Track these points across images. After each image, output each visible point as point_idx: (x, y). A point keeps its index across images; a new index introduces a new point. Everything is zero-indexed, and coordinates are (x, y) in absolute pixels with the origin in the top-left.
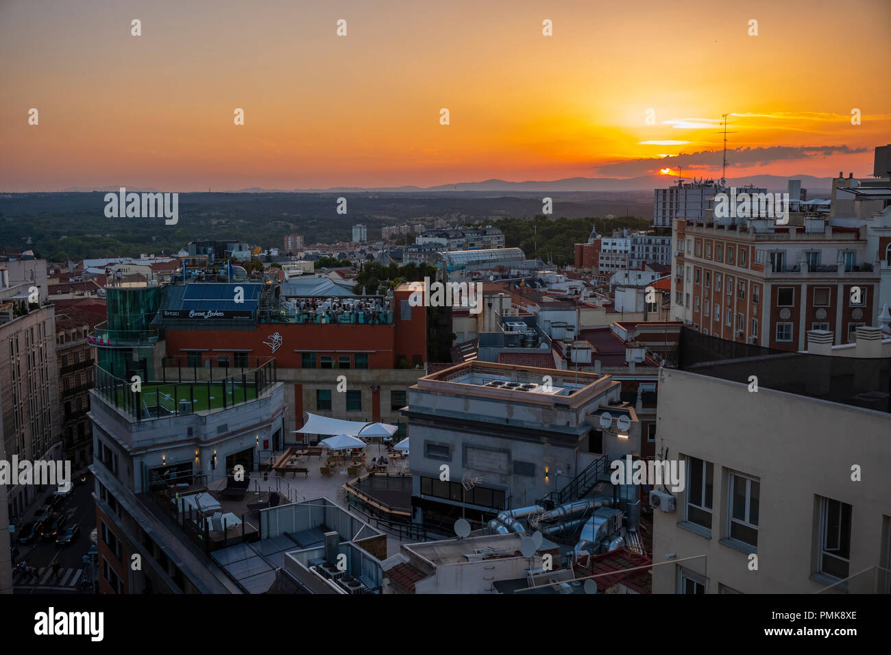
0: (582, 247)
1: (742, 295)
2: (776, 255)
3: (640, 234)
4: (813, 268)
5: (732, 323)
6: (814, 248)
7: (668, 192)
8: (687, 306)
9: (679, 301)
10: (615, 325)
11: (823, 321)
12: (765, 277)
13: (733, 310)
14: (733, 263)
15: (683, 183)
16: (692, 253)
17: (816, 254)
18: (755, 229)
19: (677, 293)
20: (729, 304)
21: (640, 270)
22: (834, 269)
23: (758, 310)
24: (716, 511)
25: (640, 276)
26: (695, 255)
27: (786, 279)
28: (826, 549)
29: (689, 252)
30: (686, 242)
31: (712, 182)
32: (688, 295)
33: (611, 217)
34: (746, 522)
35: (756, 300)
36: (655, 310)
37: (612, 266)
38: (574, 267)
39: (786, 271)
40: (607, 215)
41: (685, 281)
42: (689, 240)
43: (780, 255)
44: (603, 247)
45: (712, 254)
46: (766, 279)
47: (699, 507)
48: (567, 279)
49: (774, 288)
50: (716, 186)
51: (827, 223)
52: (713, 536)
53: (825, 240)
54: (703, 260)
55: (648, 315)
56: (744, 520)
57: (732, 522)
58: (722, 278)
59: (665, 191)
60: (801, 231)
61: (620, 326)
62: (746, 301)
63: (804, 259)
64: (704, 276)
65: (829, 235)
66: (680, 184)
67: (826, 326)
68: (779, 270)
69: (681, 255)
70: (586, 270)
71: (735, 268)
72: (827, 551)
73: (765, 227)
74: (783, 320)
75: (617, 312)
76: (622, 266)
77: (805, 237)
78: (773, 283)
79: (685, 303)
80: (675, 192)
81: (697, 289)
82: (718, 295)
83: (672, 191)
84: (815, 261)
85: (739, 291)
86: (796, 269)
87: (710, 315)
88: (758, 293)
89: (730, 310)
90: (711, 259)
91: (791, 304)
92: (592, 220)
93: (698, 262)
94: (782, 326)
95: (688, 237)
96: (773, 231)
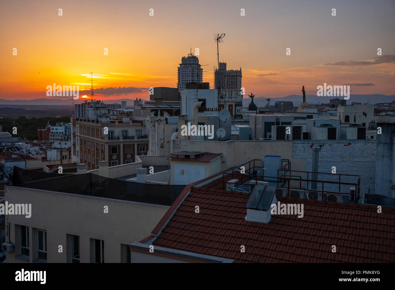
0: (41, 131)
1: (97, 150)
2: (110, 132)
3: (68, 124)
4: (125, 137)
5: (95, 163)
6: (126, 129)
7: (81, 106)
8: (78, 156)
9: (75, 154)
10: (44, 167)
11: (130, 159)
12: (105, 142)
13: (95, 157)
14: (93, 136)
15: (87, 102)
16: (79, 133)
17: (126, 131)
18: (101, 121)
19: (74, 150)
20: (93, 154)
21: (66, 141)
22: (133, 137)
23: (104, 156)
24: (30, 248)
25: (66, 144)
26: (80, 133)
27: (114, 142)
28: (73, 256)
29: (77, 132)
30: (76, 127)
31: (100, 101)
32: (78, 151)
33: (58, 117)
34: (44, 251)
35: (103, 151)
36: (66, 159)
37: (54, 139)
38: (38, 140)
39: (115, 139)
40: (57, 116)
41: (76, 145)
42: (77, 127)
43: (112, 132)
44: (52, 131)
45: (86, 133)
46: (106, 143)
47: (25, 248)
48: (31, 146)
49: (109, 146)
50: (101, 103)
51: (131, 119)
52: (30, 260)
53: (130, 126)
54: (83, 135)
55: (63, 161)
56: (43, 250)
57: (39, 252)
58: (90, 143)
59: (79, 105)
60: (121, 122)
61: (46, 167)
62: (99, 152)
63: (121, 134)
64: (83, 142)
65: (131, 124)
66: (86, 102)
67: (131, 161)
68: (112, 139)
69: (74, 133)
70: (43, 142)
71: (95, 138)
72: (74, 257)
73: (106, 121)
74: (114, 160)
75: (48, 161)
76: (61, 139)
77: (122, 125)
78: (109, 144)
79: (77, 155)
80: (84, 105)
81: (81, 148)
82: (89, 150)
83: (82, 105)
84: (126, 134)
85: (97, 148)
86: (118, 138)
87: (86, 160)
88: (103, 149)
89: (94, 157)
90: (86, 135)
91: (117, 153)
92: (49, 118)
93: (81, 136)
94: (114, 162)
95: (77, 125)
96: (109, 122)
